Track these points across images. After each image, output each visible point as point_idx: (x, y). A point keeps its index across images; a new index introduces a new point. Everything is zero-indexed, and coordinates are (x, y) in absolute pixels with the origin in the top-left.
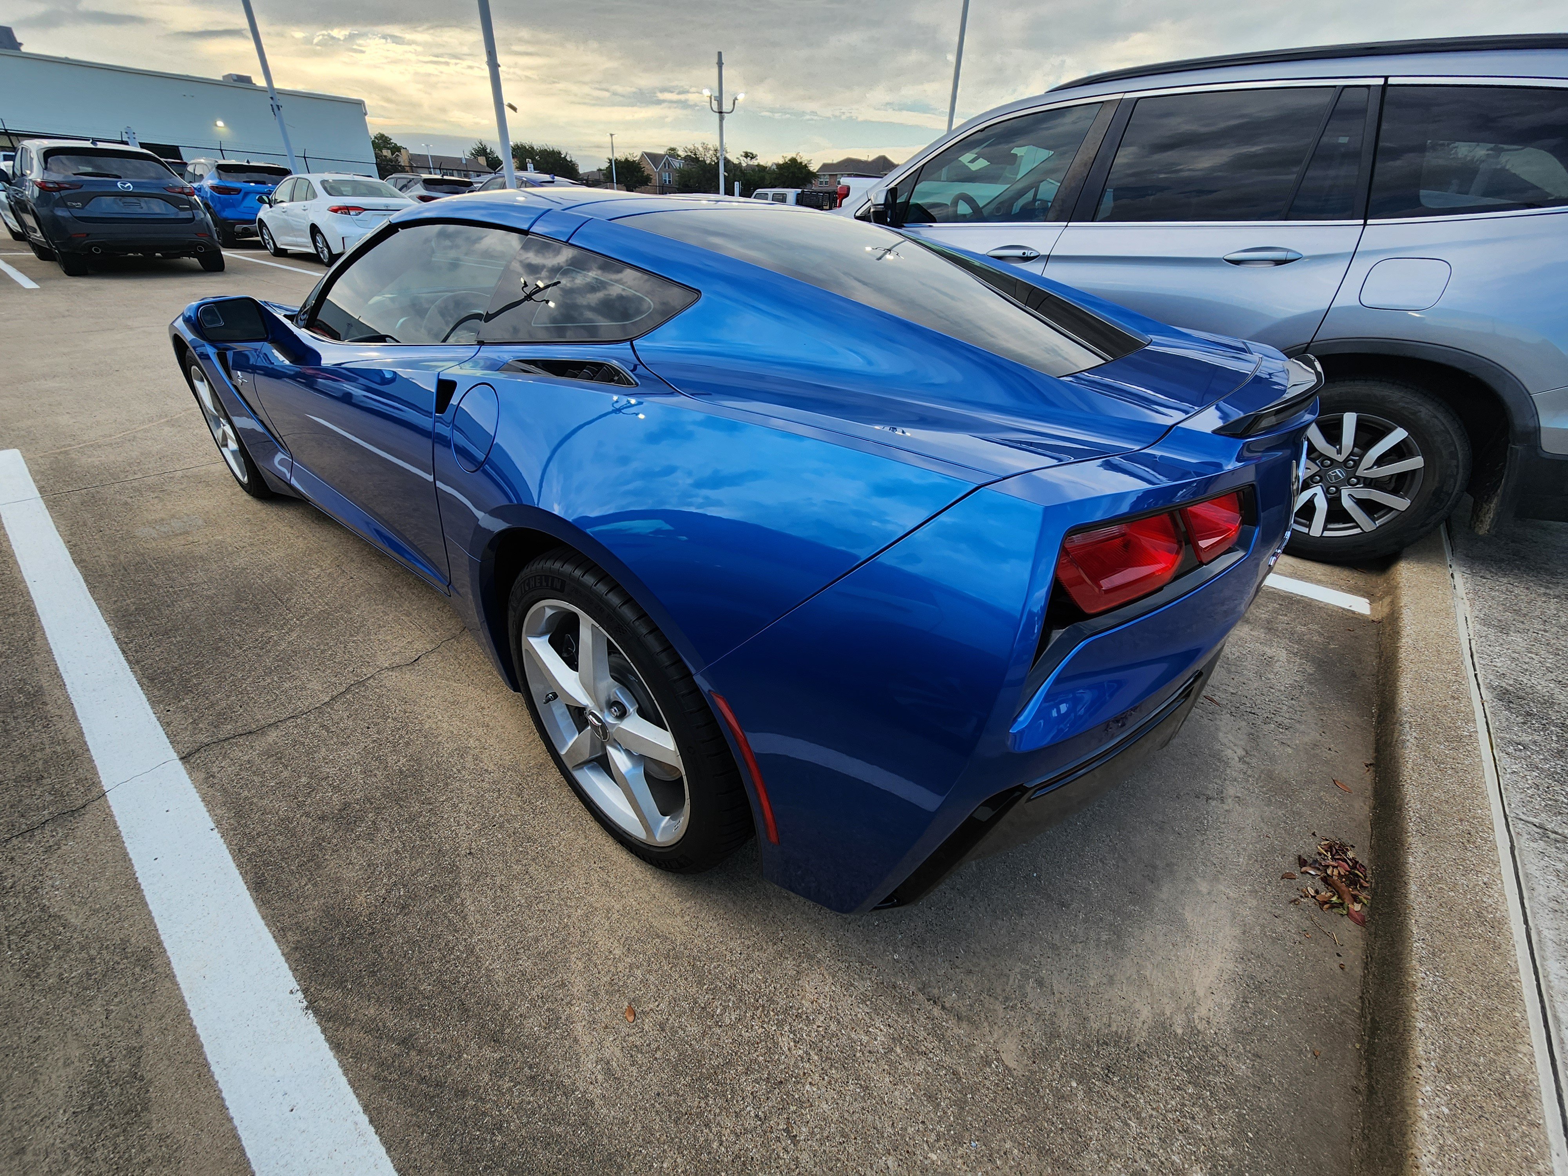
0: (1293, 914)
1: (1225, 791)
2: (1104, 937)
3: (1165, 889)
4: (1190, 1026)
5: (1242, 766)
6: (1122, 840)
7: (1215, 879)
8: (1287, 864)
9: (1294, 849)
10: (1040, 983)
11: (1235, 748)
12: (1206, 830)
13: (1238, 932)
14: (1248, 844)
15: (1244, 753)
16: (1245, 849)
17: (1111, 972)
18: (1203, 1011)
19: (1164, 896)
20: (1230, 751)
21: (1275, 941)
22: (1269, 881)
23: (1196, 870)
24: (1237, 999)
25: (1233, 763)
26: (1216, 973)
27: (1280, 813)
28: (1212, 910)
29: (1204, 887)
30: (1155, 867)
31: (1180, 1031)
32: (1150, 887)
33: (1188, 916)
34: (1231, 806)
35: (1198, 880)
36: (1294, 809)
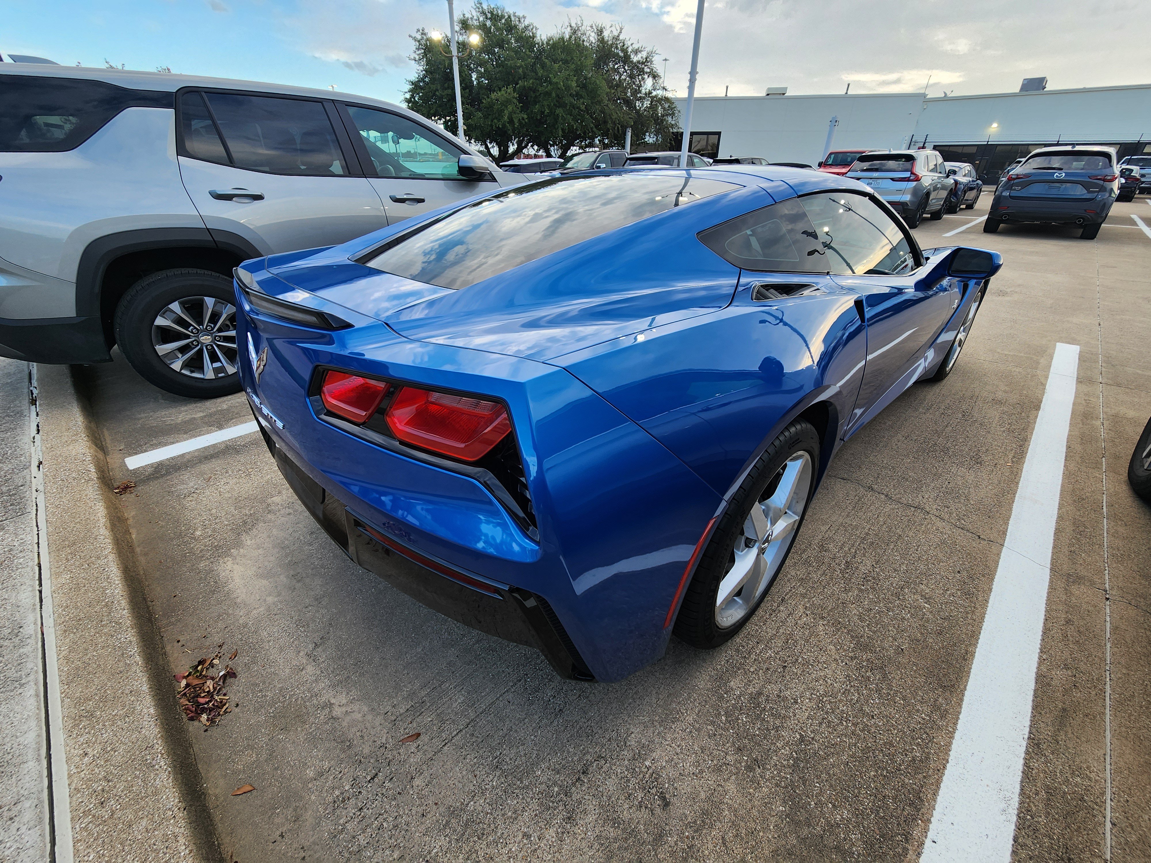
0: (217, 639)
1: (314, 664)
2: (286, 542)
3: (285, 579)
4: (231, 555)
5: (324, 699)
6: (325, 574)
7: (268, 609)
8: (239, 664)
9: (242, 678)
10: (289, 514)
11: (344, 709)
12: (297, 625)
13: (239, 600)
14: (270, 646)
15: (334, 714)
16: (269, 641)
17: (272, 538)
18: (229, 563)
19: (282, 577)
20: (344, 701)
21: (219, 616)
22: (242, 640)
23: (281, 602)
24: (219, 580)
25: (332, 693)
26: (234, 578)
27: (269, 694)
28: (257, 595)
29: (270, 599)
30: (298, 581)
31: (232, 551)
32: (292, 572)
33: (265, 582)
34: (300, 659)
35: (276, 599)
36: (263, 710)
